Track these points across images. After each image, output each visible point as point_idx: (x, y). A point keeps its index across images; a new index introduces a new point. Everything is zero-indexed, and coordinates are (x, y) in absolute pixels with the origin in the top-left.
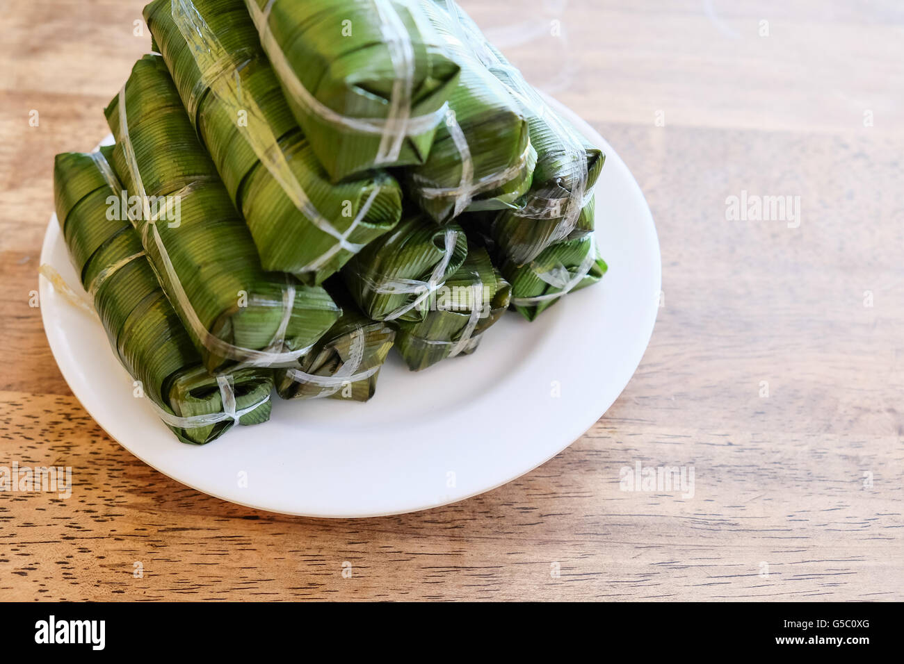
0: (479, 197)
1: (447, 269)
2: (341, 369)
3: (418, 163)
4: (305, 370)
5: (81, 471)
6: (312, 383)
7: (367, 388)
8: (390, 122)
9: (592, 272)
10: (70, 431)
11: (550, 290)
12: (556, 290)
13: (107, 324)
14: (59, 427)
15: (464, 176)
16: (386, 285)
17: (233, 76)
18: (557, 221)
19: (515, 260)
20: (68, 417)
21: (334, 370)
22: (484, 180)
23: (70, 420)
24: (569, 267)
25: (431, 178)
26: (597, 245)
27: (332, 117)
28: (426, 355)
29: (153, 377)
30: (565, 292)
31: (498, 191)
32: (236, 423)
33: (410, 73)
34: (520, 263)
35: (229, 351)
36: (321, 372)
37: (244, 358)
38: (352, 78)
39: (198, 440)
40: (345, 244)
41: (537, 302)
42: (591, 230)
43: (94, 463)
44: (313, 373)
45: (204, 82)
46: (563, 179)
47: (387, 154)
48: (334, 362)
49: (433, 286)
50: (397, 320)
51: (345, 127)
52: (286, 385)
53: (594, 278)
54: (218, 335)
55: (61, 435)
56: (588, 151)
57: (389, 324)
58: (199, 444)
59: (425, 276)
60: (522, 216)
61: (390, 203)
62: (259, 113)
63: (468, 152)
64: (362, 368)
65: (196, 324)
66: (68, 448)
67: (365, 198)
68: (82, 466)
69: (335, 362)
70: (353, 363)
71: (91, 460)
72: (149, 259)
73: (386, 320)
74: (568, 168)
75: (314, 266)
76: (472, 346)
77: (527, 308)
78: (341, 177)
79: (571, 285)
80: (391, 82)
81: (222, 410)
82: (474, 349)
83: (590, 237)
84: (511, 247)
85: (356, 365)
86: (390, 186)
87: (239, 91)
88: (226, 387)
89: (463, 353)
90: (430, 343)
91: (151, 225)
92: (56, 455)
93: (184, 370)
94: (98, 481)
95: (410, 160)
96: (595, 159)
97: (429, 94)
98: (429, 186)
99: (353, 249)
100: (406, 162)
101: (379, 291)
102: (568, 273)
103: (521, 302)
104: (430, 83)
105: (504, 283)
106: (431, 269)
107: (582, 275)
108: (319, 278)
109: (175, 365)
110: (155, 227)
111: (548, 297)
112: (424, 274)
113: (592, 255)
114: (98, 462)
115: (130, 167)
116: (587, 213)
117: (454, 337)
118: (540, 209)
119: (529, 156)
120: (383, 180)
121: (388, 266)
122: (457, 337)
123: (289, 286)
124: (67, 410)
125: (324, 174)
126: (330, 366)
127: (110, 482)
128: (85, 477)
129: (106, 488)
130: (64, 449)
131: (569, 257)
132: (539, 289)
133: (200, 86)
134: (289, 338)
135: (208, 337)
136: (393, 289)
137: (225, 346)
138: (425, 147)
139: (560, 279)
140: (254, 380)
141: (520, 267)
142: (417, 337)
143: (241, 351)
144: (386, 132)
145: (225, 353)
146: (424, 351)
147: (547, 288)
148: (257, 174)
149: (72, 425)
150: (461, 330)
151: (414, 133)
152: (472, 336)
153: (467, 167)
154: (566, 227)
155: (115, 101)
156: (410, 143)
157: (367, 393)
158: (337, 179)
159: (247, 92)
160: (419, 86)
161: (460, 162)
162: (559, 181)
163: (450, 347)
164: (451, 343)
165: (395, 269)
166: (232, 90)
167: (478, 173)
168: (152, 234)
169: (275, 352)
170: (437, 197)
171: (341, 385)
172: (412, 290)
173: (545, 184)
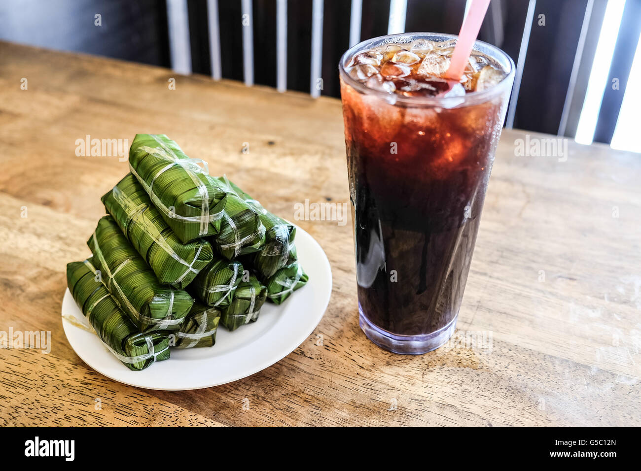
0: (244, 247)
1: (236, 279)
2: (199, 330)
3: (217, 233)
4: (183, 331)
6: (187, 338)
7: (211, 340)
8: (202, 217)
9: (301, 280)
11: (285, 289)
12: (287, 288)
13: (95, 326)
15: (236, 238)
16: (212, 289)
18: (280, 256)
19: (266, 275)
21: (195, 330)
22: (245, 239)
24: (291, 278)
26: (301, 266)
27: (180, 217)
28: (235, 322)
29: (117, 340)
30: (291, 289)
31: (252, 243)
32: (155, 360)
33: (207, 197)
34: (268, 276)
35: (150, 321)
36: (190, 332)
37: (156, 324)
38: (185, 201)
39: (139, 368)
40: (191, 269)
41: (280, 295)
42: (296, 260)
44: (187, 333)
45: (129, 218)
47: (203, 230)
49: (232, 287)
50: (219, 305)
51: (185, 221)
53: (303, 283)
54: (144, 314)
56: (288, 226)
57: (216, 308)
58: (140, 370)
59: (227, 283)
60: (265, 255)
61: (208, 252)
63: (236, 228)
64: (207, 330)
65: (134, 312)
67: (197, 249)
69: (196, 326)
70: (203, 326)
72: (112, 296)
73: (215, 306)
74: (282, 232)
75: (180, 279)
76: (255, 317)
77: (276, 299)
78: (187, 242)
79: (293, 286)
80: (201, 201)
81: (149, 353)
82: (256, 319)
83: (297, 263)
84: (263, 270)
85: (205, 328)
86: (207, 244)
88: (149, 342)
89: (252, 321)
90: (236, 316)
91: (112, 279)
95: (213, 233)
96: (291, 229)
97: (216, 205)
98: (223, 244)
99: (196, 271)
101: (210, 291)
102: (291, 280)
103: (274, 296)
104: (216, 201)
105: (264, 287)
106: (230, 279)
107: (297, 281)
108: (184, 286)
109: (126, 333)
110: (114, 279)
111: (285, 293)
112: (227, 282)
113: (300, 273)
116: (292, 253)
117: (246, 312)
118: (272, 251)
119: (262, 229)
120: (204, 243)
121: (212, 280)
122: (247, 312)
123: (171, 291)
125: (180, 242)
126: (194, 329)
131: (290, 274)
132: (279, 289)
133: (128, 220)
134: (174, 313)
135: (140, 315)
136: (215, 290)
137: (147, 319)
138: (218, 226)
139: (288, 283)
140: (161, 338)
141: (269, 278)
142: (230, 314)
143: (155, 321)
144: (202, 221)
145: (148, 322)
146: (234, 320)
147: (283, 288)
148: (154, 247)
150: (248, 309)
151: (213, 221)
152: (254, 311)
153: (236, 234)
154: (284, 259)
155: (92, 237)
156: (212, 225)
157: (212, 342)
158: (185, 243)
159: (147, 218)
160: (211, 202)
161: (233, 232)
162: (277, 238)
163: (245, 318)
164: (245, 315)
165: (215, 281)
167: (242, 236)
168: (113, 282)
169: (169, 320)
170: (227, 248)
171: (200, 339)
172: (223, 290)
173: (271, 240)
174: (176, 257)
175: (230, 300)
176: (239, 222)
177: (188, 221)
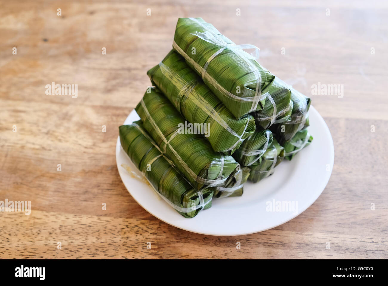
0: (278, 118)
1: (268, 145)
2: (235, 185)
3: (262, 109)
4: (224, 187)
5: (132, 246)
6: (226, 191)
7: (241, 191)
8: (255, 97)
9: (309, 141)
10: (128, 232)
11: (296, 148)
12: (298, 148)
14: (124, 230)
15: (274, 112)
16: (250, 153)
17: (192, 90)
18: (299, 124)
19: (286, 140)
20: (127, 226)
21: (233, 185)
22: (280, 113)
23: (128, 227)
24: (302, 140)
25: (264, 114)
27: (237, 98)
28: (259, 177)
30: (301, 149)
31: (284, 116)
32: (203, 208)
33: (261, 80)
35: (205, 181)
36: (229, 186)
37: (210, 183)
38: (245, 85)
40: (240, 140)
41: (292, 154)
43: (137, 244)
44: (226, 187)
45: (181, 93)
46: (301, 109)
47: (253, 108)
48: (233, 182)
49: (264, 151)
50: (251, 165)
51: (241, 100)
52: (217, 193)
53: (309, 143)
54: (202, 177)
55: (125, 233)
56: (307, 99)
57: (249, 167)
58: (191, 217)
59: (262, 147)
61: (252, 124)
62: (205, 101)
63: (275, 104)
65: (193, 174)
66: (128, 238)
67: (246, 123)
68: (133, 244)
70: (239, 182)
71: (136, 242)
72: (164, 156)
73: (248, 165)
74: (302, 105)
75: (231, 148)
76: (273, 171)
77: (289, 156)
78: (240, 118)
79: (303, 145)
80: (256, 84)
81: (199, 204)
82: (274, 173)
83: (308, 129)
84: (285, 135)
85: (240, 183)
86: (252, 119)
87: (195, 94)
88: (200, 196)
89: (271, 175)
90: (261, 172)
91: (167, 144)
92: (123, 240)
93: (187, 191)
94: (139, 250)
96: (309, 101)
97: (266, 87)
98: (263, 117)
99: (243, 141)
100: (258, 110)
101: (247, 155)
102: (302, 142)
103: (288, 154)
104: (267, 83)
105: (282, 148)
106: (263, 145)
107: (306, 142)
108: (232, 152)
110: (169, 144)
111: (296, 151)
113: (308, 135)
114: (138, 243)
115: (153, 126)
116: (307, 120)
117: (268, 169)
118: (294, 121)
119: (291, 104)
120: (249, 117)
121: (250, 146)
123: (222, 156)
124: (127, 224)
125: (233, 117)
127: (143, 251)
128: (134, 249)
129: (142, 253)
130: (126, 238)
131: (302, 137)
132: (293, 148)
133: (180, 95)
134: (223, 174)
135: (197, 178)
136: (252, 154)
137: (203, 180)
138: (263, 104)
139: (300, 144)
140: (208, 193)
141: (288, 141)
142: (256, 171)
143: (209, 181)
144: (254, 101)
145: (204, 183)
146: (259, 175)
147: (295, 148)
148: (209, 120)
149: (128, 229)
150: (271, 166)
151: (261, 100)
152: (274, 167)
153: (275, 109)
154: (302, 126)
155: (140, 105)
156: (260, 103)
157: (241, 193)
159: (199, 94)
160: (263, 84)
161: (273, 108)
163: (267, 173)
164: (267, 171)
165: (253, 147)
166: (193, 95)
167: (278, 110)
168: (169, 147)
169: (219, 180)
170: (265, 120)
171: (234, 191)
172: (257, 154)
173: (296, 112)
174: (230, 130)
175: (261, 161)
176: (277, 99)
177: (243, 101)
